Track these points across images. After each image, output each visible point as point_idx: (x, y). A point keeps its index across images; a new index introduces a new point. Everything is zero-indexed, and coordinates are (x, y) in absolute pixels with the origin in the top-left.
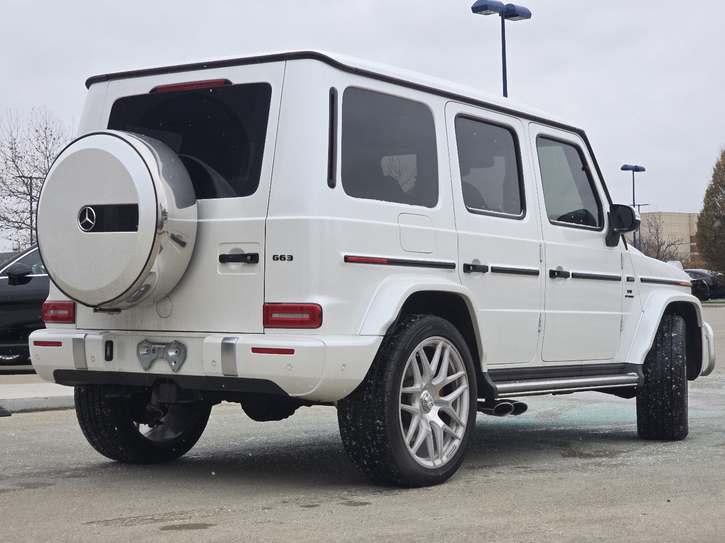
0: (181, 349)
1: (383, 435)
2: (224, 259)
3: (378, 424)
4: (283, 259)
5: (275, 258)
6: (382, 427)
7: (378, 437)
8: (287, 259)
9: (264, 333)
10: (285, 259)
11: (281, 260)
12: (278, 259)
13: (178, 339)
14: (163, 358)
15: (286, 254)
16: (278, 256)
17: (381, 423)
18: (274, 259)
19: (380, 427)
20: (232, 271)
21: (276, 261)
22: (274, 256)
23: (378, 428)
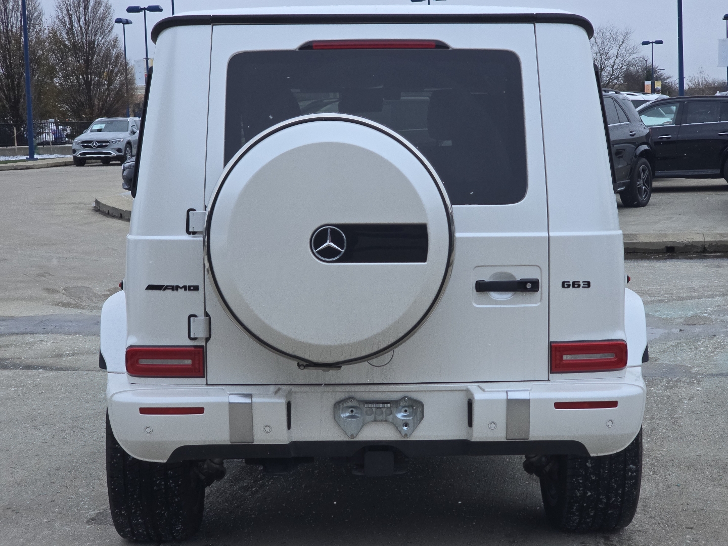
0: (415, 407)
1: (633, 481)
2: (482, 287)
3: (631, 470)
4: (576, 286)
5: (565, 285)
6: (635, 472)
7: (628, 484)
8: (582, 285)
9: (549, 380)
10: (579, 286)
11: (573, 286)
12: (569, 286)
13: (408, 394)
14: (386, 421)
15: (581, 279)
16: (569, 282)
17: (634, 467)
18: (563, 286)
19: (632, 473)
20: (496, 302)
21: (567, 289)
22: (563, 283)
23: (630, 474)
